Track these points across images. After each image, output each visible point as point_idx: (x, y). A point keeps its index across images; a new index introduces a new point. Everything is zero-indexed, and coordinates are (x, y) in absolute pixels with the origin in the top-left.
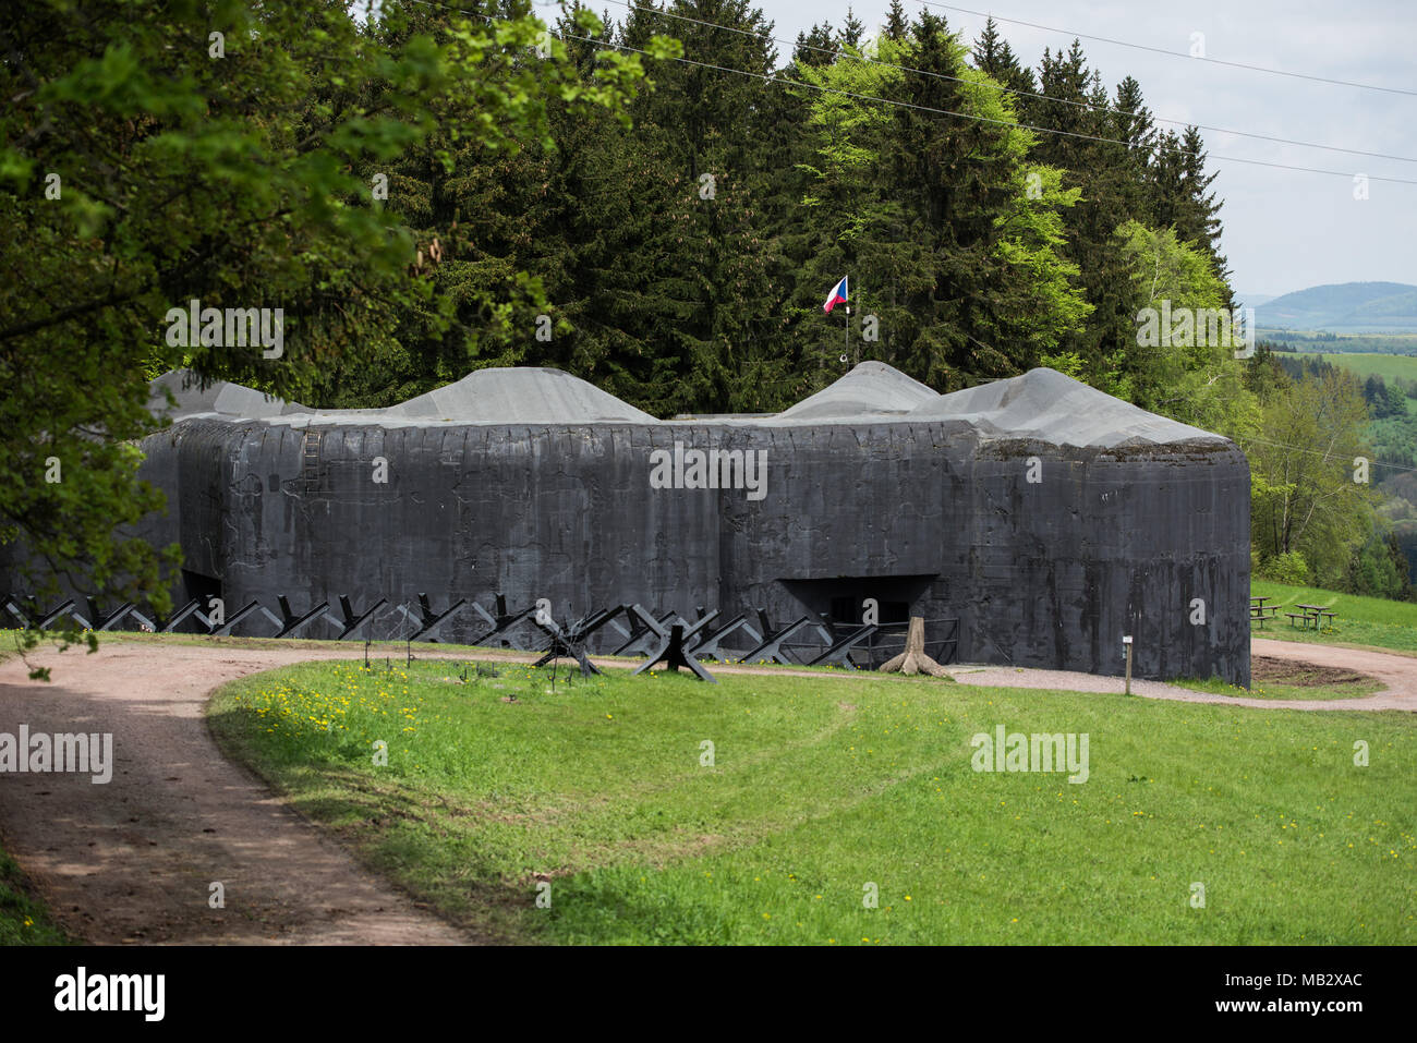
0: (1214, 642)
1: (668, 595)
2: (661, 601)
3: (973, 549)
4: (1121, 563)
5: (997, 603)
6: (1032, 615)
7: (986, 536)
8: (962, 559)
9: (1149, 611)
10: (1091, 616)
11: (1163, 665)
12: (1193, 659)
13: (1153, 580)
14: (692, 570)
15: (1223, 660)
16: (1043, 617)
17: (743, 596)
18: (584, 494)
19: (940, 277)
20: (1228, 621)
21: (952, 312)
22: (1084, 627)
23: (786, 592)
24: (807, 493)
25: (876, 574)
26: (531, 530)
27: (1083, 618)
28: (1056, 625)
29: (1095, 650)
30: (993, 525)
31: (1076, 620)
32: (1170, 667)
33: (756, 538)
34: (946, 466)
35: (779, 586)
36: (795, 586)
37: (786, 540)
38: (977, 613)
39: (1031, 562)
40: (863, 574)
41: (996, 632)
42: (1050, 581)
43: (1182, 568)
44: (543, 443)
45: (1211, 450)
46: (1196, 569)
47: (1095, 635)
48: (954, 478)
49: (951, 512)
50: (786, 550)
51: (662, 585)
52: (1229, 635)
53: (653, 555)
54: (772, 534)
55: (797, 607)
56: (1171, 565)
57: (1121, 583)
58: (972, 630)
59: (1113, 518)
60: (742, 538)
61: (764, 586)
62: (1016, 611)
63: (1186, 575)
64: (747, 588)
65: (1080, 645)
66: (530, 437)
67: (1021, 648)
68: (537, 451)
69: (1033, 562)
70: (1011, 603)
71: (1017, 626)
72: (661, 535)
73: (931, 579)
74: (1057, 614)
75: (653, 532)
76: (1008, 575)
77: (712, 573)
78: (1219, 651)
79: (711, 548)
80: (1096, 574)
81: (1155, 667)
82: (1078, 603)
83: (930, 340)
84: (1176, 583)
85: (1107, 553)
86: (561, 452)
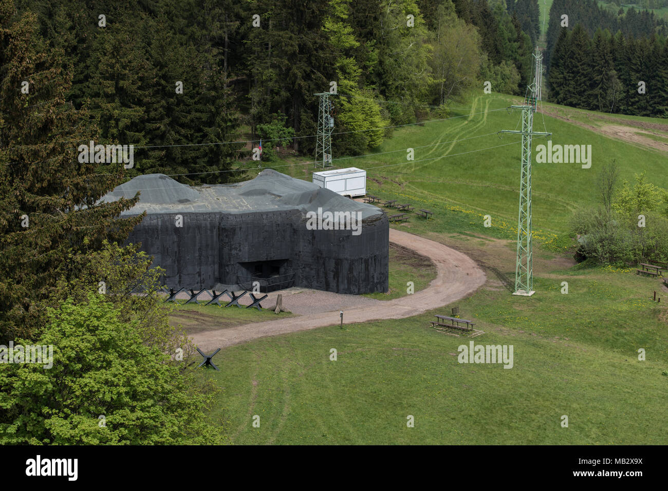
0: (376, 281)
1: (202, 267)
2: (200, 269)
3: (300, 252)
4: (346, 259)
5: (307, 269)
6: (318, 273)
7: (304, 248)
8: (296, 254)
9: (355, 274)
10: (336, 275)
11: (359, 290)
12: (369, 287)
13: (356, 264)
14: (210, 259)
15: (378, 286)
16: (321, 274)
17: (226, 268)
18: (175, 237)
19: (299, 45)
20: (381, 273)
21: (305, 59)
22: (334, 278)
23: (240, 266)
24: (247, 236)
25: (269, 260)
26: (158, 248)
27: (334, 276)
28: (325, 277)
29: (338, 286)
30: (306, 245)
31: (332, 276)
32: (361, 290)
33: (231, 250)
34: (291, 225)
35: (238, 265)
36: (243, 264)
37: (240, 250)
38: (301, 271)
39: (318, 257)
40: (265, 260)
41: (307, 278)
42: (324, 264)
43: (365, 260)
44: (162, 220)
45: (375, 221)
46: (370, 260)
47: (338, 281)
48: (294, 229)
49: (293, 240)
50: (240, 253)
51: (200, 264)
52: (381, 277)
53: (197, 255)
54: (236, 249)
55: (244, 270)
56: (362, 259)
57: (346, 266)
58: (299, 277)
59: (343, 246)
60: (226, 250)
61: (233, 265)
62: (313, 272)
63: (366, 261)
64: (228, 266)
65: (333, 284)
66: (158, 218)
67: (315, 283)
68: (160, 223)
69: (319, 257)
70: (312, 269)
71: (314, 276)
72: (200, 249)
73: (287, 260)
74: (326, 274)
75: (197, 248)
76: (311, 261)
77: (216, 260)
78: (377, 283)
79: (216, 252)
80: (339, 262)
81: (356, 291)
82: (333, 271)
83: (296, 71)
84: (363, 265)
85: (341, 256)
86: (167, 223)
